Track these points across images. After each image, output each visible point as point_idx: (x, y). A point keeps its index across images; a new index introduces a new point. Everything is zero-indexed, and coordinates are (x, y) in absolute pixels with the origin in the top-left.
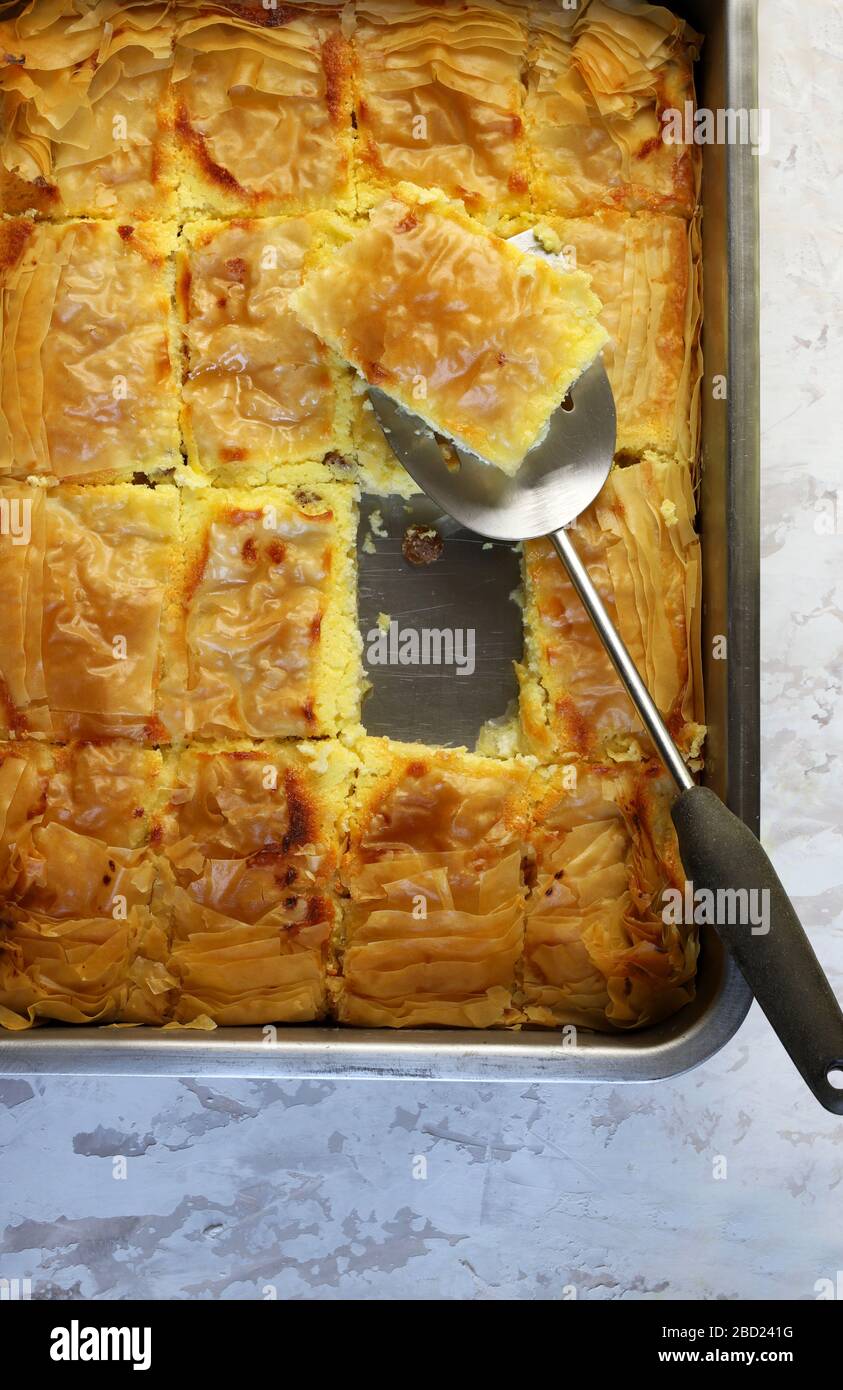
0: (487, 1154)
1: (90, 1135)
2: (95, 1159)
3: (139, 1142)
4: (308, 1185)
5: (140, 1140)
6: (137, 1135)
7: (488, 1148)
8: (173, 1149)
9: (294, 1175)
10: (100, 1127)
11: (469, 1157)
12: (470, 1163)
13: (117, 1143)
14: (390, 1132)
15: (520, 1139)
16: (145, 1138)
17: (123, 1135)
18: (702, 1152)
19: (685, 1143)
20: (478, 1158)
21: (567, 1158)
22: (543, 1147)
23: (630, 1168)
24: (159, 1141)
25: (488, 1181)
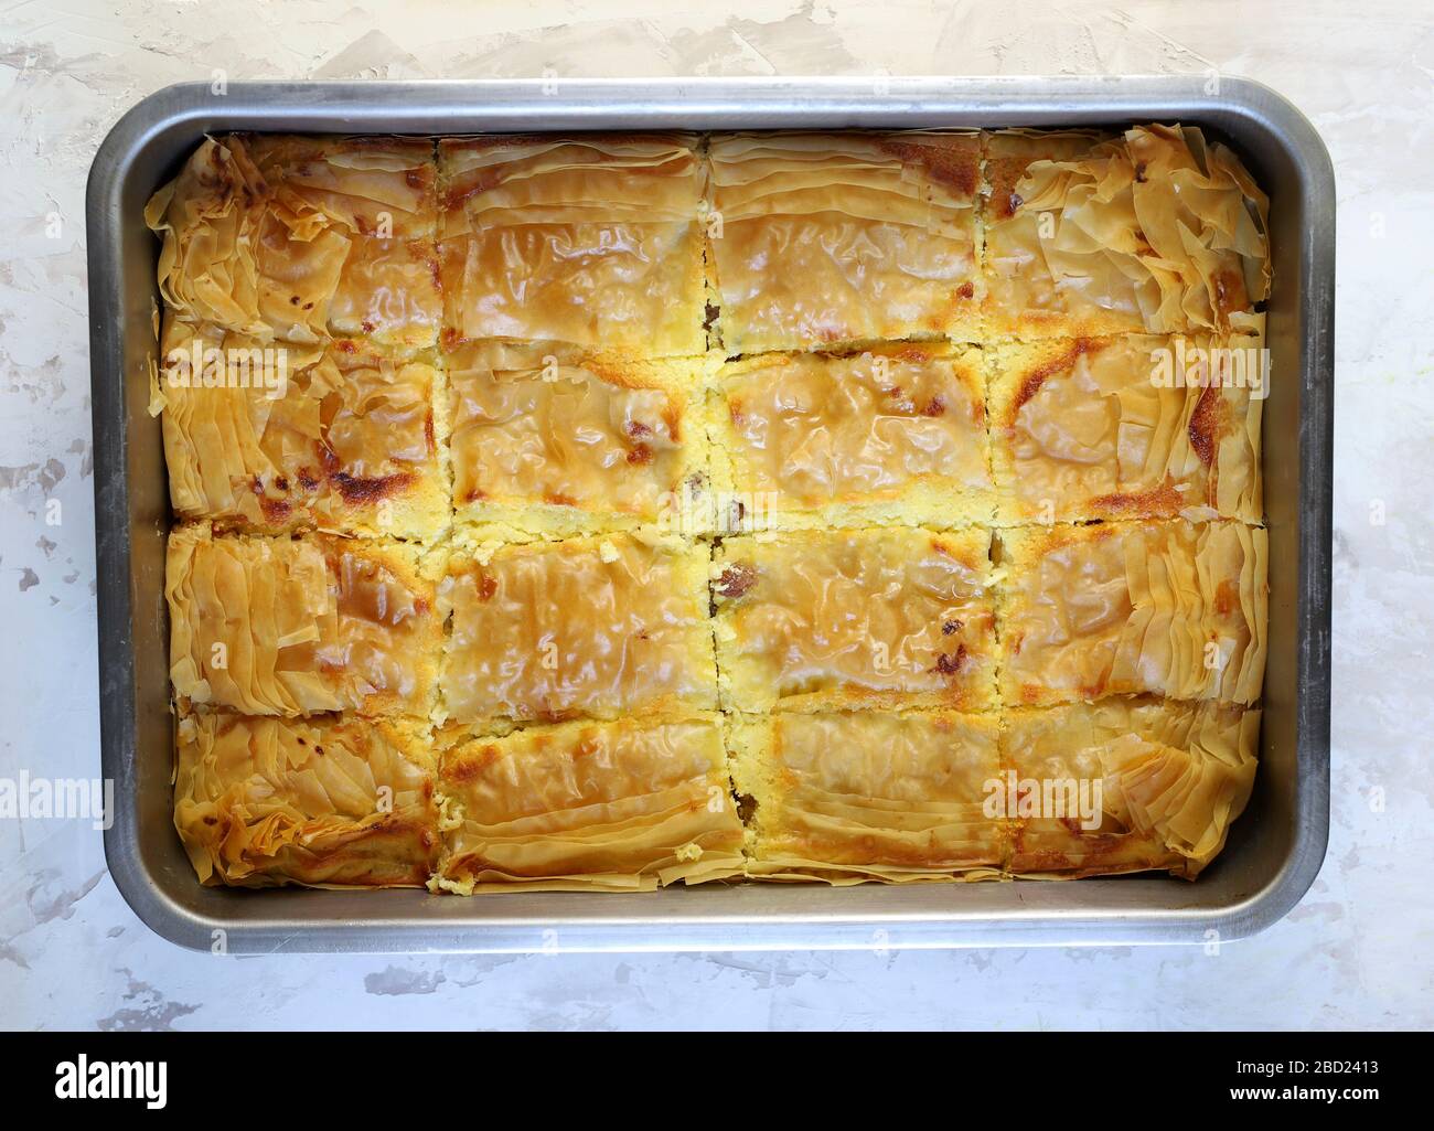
0: (773, 979)
1: (382, 975)
2: (388, 997)
3: (429, 980)
4: (597, 1015)
5: (430, 978)
6: (426, 973)
7: (773, 975)
8: (462, 985)
9: (583, 1006)
10: (390, 967)
11: (755, 983)
12: (755, 989)
13: (407, 982)
14: (675, 962)
15: (804, 965)
16: (436, 976)
17: (412, 974)
18: (984, 971)
19: (967, 963)
20: (764, 984)
21: (850, 982)
22: (827, 971)
23: (913, 988)
24: (448, 978)
25: (773, 1005)
